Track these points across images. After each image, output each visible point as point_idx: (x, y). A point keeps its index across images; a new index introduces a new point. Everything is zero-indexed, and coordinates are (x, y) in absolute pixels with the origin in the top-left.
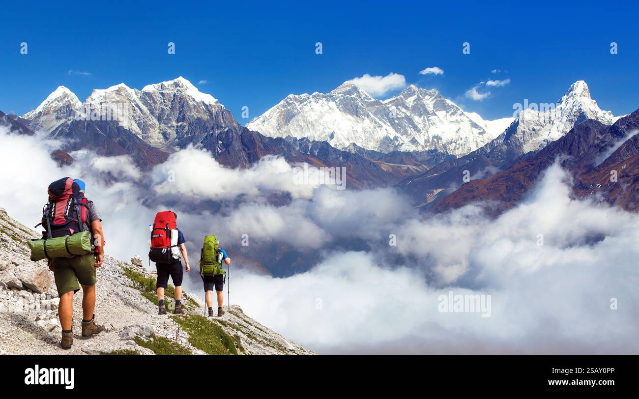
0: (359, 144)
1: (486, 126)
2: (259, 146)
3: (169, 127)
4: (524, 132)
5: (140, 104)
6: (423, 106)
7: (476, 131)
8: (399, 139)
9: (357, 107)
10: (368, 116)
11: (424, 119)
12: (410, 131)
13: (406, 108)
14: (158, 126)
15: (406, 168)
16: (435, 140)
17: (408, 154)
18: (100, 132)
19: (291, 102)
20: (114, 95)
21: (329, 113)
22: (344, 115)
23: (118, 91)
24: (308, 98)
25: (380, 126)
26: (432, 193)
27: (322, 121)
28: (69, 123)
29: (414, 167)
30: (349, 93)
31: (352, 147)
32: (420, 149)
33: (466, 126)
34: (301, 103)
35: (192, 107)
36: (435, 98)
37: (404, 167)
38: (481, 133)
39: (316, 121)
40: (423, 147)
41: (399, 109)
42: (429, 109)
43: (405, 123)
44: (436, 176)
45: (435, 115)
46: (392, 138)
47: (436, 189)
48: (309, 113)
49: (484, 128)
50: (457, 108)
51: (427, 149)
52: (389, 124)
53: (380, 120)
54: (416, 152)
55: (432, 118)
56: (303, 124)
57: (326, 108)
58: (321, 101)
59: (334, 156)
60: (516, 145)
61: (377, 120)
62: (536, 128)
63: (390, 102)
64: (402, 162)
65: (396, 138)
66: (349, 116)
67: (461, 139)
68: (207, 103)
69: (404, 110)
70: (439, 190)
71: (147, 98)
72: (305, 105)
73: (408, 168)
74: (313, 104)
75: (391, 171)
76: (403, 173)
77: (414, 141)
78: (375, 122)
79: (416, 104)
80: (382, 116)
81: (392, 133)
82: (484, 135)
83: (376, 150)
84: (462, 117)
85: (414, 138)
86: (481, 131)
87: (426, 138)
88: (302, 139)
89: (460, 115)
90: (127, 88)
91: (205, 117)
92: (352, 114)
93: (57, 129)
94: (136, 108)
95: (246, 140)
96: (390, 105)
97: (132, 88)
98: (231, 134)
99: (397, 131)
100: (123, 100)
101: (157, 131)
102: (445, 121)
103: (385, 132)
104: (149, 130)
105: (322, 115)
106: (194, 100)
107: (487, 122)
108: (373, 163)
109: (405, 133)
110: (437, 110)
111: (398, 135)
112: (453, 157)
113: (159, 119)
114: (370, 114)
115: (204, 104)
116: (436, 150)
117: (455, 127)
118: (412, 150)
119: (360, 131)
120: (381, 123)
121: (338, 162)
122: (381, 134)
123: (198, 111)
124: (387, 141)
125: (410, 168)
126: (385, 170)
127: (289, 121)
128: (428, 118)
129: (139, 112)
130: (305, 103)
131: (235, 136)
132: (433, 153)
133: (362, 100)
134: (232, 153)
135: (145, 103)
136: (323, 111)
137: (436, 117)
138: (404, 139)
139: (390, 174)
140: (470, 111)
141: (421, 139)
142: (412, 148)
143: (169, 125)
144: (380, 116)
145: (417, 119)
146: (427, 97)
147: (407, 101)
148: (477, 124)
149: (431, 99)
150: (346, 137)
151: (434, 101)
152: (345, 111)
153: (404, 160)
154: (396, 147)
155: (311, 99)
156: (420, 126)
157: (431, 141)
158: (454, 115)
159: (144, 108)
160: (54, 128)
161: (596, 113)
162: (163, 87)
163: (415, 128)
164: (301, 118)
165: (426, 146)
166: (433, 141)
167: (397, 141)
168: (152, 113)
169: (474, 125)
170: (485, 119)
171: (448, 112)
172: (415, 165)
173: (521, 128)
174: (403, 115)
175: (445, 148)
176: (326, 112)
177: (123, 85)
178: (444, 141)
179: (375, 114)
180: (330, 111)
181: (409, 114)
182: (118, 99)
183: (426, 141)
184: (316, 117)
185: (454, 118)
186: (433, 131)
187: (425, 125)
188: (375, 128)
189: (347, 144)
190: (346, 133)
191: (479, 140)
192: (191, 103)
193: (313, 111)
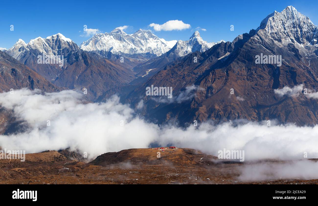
0: (122, 51)
1: (167, 43)
2: (88, 58)
3: (56, 51)
4: (179, 48)
5: (46, 43)
6: (144, 36)
7: (163, 45)
8: (136, 49)
9: (121, 37)
10: (125, 41)
11: (145, 41)
12: (140, 45)
13: (138, 37)
14: (52, 51)
15: (139, 60)
16: (149, 49)
17: (140, 54)
18: (34, 55)
19: (96, 36)
20: (37, 41)
21: (111, 40)
22: (116, 40)
23: (38, 39)
24: (103, 35)
25: (129, 44)
26: (148, 71)
27: (108, 43)
28: (24, 52)
29: (142, 60)
30: (118, 32)
31: (119, 53)
32: (144, 52)
33: (160, 43)
34: (100, 37)
35: (63, 43)
36: (149, 34)
37: (138, 60)
38: (165, 46)
39: (106, 43)
40: (145, 51)
41: (136, 38)
42: (146, 38)
43: (138, 43)
44: (149, 64)
45: (149, 39)
46: (134, 48)
47: (150, 69)
48: (103, 40)
49: (166, 44)
50: (156, 37)
51: (146, 52)
52: (132, 43)
53: (129, 42)
54: (142, 54)
55: (148, 40)
56: (101, 44)
57: (110, 38)
58: (107, 36)
59: (113, 57)
60: (177, 53)
61: (128, 42)
62: (183, 47)
63: (133, 35)
64: (137, 58)
65: (135, 48)
66: (118, 41)
67: (158, 48)
68: (68, 42)
69: (138, 38)
70: (151, 70)
71: (48, 41)
72: (102, 37)
73: (140, 60)
74: (105, 37)
75: (134, 61)
76: (138, 62)
77: (141, 49)
78: (127, 43)
79: (142, 36)
80: (130, 40)
81: (134, 47)
82: (166, 46)
83: (128, 53)
84: (158, 40)
85: (141, 48)
86: (165, 45)
87: (146, 48)
88: (101, 51)
89: (158, 39)
90: (41, 38)
91: (68, 47)
92: (119, 40)
93: (20, 55)
94: (44, 45)
95: (83, 56)
96: (133, 36)
97: (43, 38)
98: (78, 53)
99: (135, 46)
100: (40, 42)
101: (52, 52)
102: (152, 42)
103: (131, 46)
104: (49, 52)
105: (108, 41)
106: (64, 41)
107: (167, 42)
108: (127, 59)
109: (138, 46)
110: (149, 38)
111: (136, 47)
112: (155, 55)
113: (52, 48)
114: (125, 40)
115: (67, 42)
116: (149, 53)
117: (156, 44)
118: (141, 53)
119: (122, 46)
120: (130, 43)
121: (114, 59)
122: (129, 47)
123: (65, 45)
124: (132, 50)
125: (141, 60)
126: (132, 61)
127: (96, 44)
128: (146, 41)
129: (45, 46)
130: (102, 36)
131: (80, 55)
132: (148, 54)
133: (122, 35)
134: (79, 61)
135: (48, 43)
136: (108, 39)
137: (149, 40)
138: (138, 49)
139: (134, 62)
140: (161, 38)
141: (144, 48)
142: (141, 52)
143: (56, 50)
144: (129, 40)
145: (142, 41)
146: (146, 33)
147: (139, 35)
148: (164, 43)
149: (147, 34)
150: (117, 49)
151: (148, 35)
152: (116, 39)
153: (138, 57)
154: (135, 52)
155: (104, 35)
156: (144, 44)
157: (147, 49)
158: (155, 39)
159: (47, 45)
160: (19, 54)
161: (202, 42)
162: (53, 37)
163: (142, 44)
164: (100, 42)
165: (146, 51)
166: (148, 49)
167: (135, 49)
168: (50, 46)
169: (163, 43)
170: (166, 41)
171: (153, 38)
172: (142, 59)
173: (178, 46)
174: (137, 40)
175: (153, 51)
176: (110, 39)
177: (40, 37)
178: (152, 49)
179: (127, 40)
180: (111, 39)
181: (139, 40)
182: (38, 42)
183: (146, 49)
184: (106, 42)
185: (155, 41)
186: (149, 45)
187: (145, 43)
188: (127, 45)
189: (117, 51)
190: (117, 47)
191: (164, 48)
192: (63, 42)
193: (105, 40)
